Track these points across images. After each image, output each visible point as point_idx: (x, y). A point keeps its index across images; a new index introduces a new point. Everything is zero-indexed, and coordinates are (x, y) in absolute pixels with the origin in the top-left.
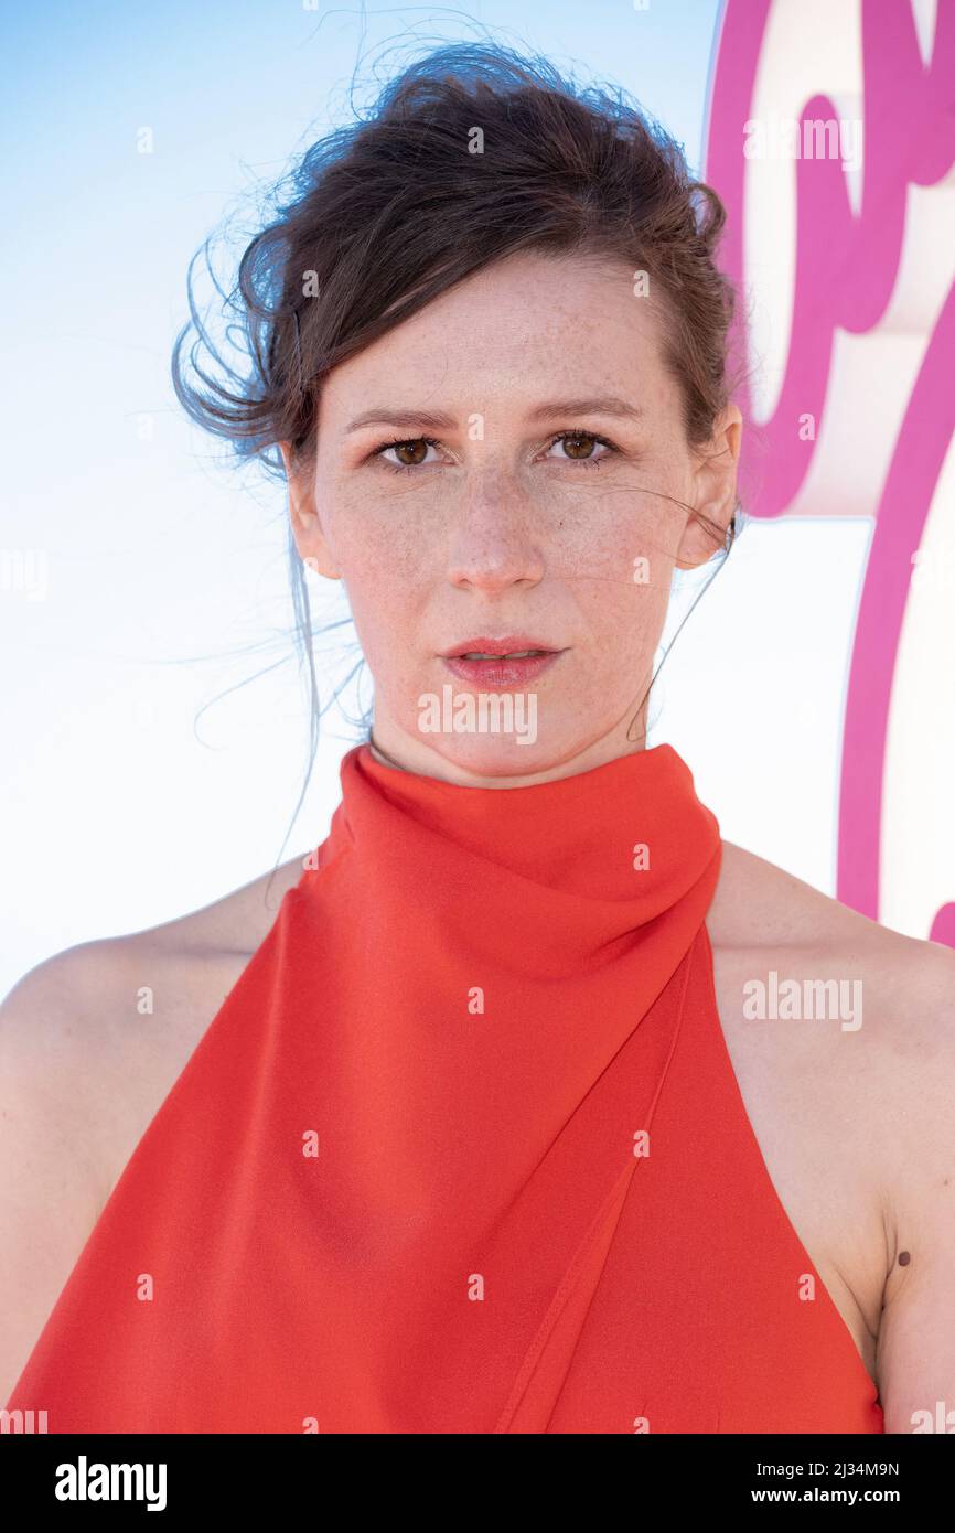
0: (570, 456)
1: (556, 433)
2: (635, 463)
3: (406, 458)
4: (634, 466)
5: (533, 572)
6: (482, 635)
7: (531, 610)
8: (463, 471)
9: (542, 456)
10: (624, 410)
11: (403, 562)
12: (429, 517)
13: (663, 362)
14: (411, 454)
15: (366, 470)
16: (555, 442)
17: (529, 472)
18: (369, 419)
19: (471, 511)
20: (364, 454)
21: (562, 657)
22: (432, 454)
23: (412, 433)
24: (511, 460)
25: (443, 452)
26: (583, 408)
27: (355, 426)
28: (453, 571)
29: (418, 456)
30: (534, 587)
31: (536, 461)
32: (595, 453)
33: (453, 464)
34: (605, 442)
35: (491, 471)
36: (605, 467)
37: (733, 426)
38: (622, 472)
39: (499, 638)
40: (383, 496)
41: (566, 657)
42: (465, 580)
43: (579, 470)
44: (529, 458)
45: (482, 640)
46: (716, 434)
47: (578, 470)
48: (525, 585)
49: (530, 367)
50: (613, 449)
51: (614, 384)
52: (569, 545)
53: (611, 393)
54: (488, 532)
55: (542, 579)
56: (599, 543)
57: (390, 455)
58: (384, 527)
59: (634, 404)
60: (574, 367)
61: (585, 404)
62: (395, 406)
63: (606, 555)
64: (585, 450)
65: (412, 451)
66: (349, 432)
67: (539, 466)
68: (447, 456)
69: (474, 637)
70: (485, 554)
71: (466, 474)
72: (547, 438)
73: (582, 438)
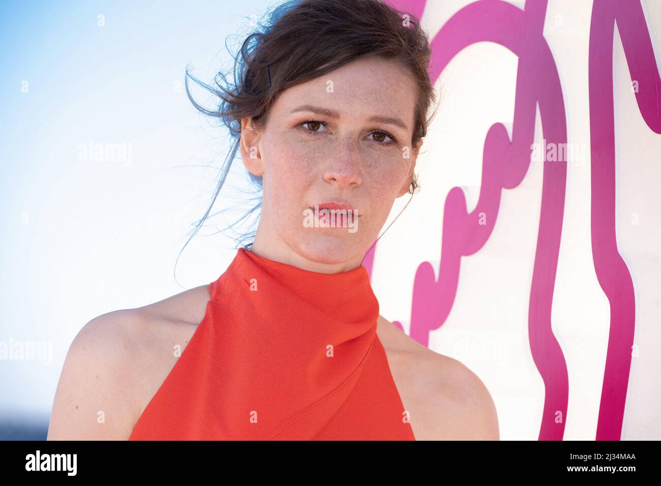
0: (375, 140)
1: (373, 130)
3: (311, 128)
5: (359, 182)
8: (335, 137)
9: (365, 138)
10: (401, 125)
12: (319, 152)
14: (313, 127)
15: (295, 130)
16: (372, 133)
17: (361, 142)
19: (340, 152)
20: (297, 122)
22: (322, 128)
25: (328, 128)
27: (296, 110)
29: (316, 128)
30: (357, 187)
31: (363, 139)
32: (385, 141)
33: (331, 134)
34: (391, 137)
35: (350, 138)
36: (390, 148)
38: (395, 151)
40: (301, 141)
42: (333, 179)
43: (376, 145)
44: (362, 138)
48: (354, 185)
49: (373, 100)
50: (394, 140)
52: (372, 174)
53: (399, 117)
54: (347, 161)
55: (361, 185)
56: (383, 176)
57: (306, 126)
60: (389, 104)
62: (316, 105)
63: (385, 181)
64: (381, 139)
65: (314, 125)
66: (293, 113)
67: (365, 142)
68: (328, 130)
70: (345, 169)
71: (337, 139)
72: (371, 131)
73: (381, 133)
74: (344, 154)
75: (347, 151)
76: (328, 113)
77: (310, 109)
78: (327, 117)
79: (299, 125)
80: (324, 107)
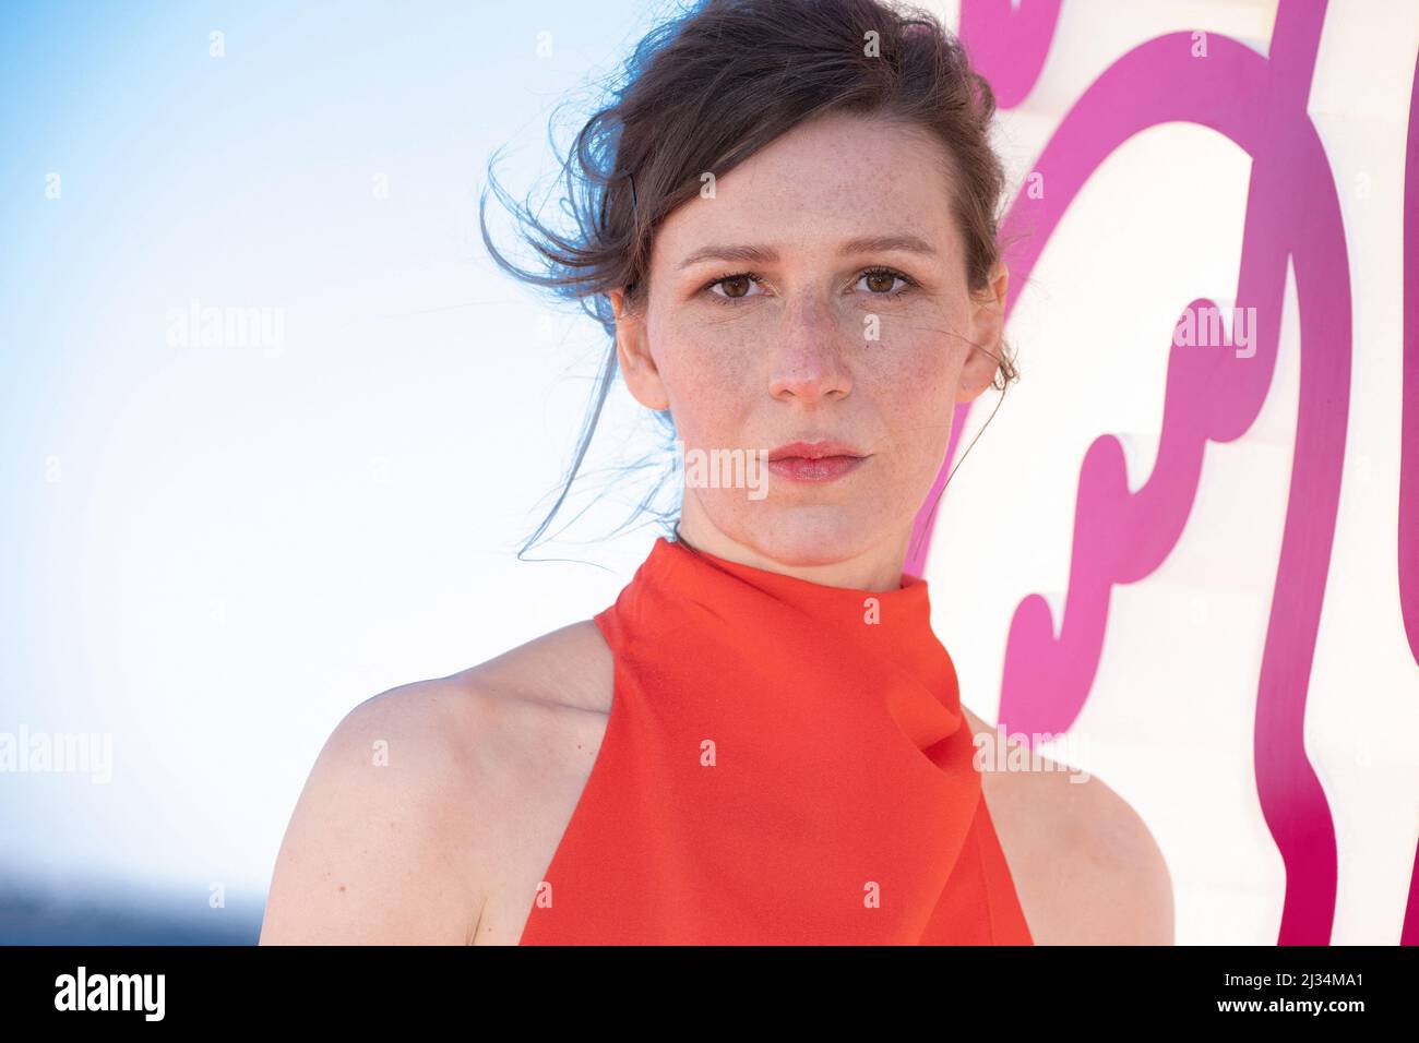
0: (873, 290)
1: (863, 269)
2: (929, 297)
3: (731, 292)
4: (929, 300)
5: (845, 386)
6: (799, 440)
7: (842, 419)
8: (781, 301)
9: (849, 291)
10: (920, 247)
11: (729, 379)
12: (752, 340)
13: (952, 212)
14: (735, 288)
15: (696, 302)
16: (861, 278)
17: (838, 302)
18: (702, 255)
19: (791, 332)
20: (695, 286)
21: (868, 461)
22: (753, 288)
23: (738, 268)
24: (824, 289)
25: (764, 286)
26: (887, 244)
27: (689, 262)
28: (775, 383)
29: (741, 290)
30: (843, 399)
31: (844, 293)
32: (892, 289)
33: (773, 296)
34: (904, 277)
35: (807, 297)
36: (905, 300)
37: (1002, 279)
38: (920, 304)
39: (815, 442)
40: (711, 324)
41: (872, 460)
42: (786, 391)
43: (880, 302)
44: (839, 291)
45: (800, 444)
46: (991, 283)
47: (882, 302)
48: (837, 395)
49: (843, 208)
50: (912, 284)
51: (913, 225)
52: (874, 364)
53: (910, 232)
54: (807, 348)
55: (851, 393)
56: (900, 363)
57: (718, 289)
58: (711, 349)
59: (929, 243)
60: (880, 209)
61: (889, 240)
62: (725, 242)
63: (906, 374)
64: (885, 286)
65: (736, 285)
66: (682, 269)
67: (848, 298)
68: (767, 290)
69: (792, 442)
70: (805, 366)
71: (785, 303)
72: (855, 273)
73: (884, 273)
74: (798, 336)
75: (803, 327)
76: (753, 254)
77: (715, 253)
78: (753, 262)
79: (703, 289)
80: (743, 244)
